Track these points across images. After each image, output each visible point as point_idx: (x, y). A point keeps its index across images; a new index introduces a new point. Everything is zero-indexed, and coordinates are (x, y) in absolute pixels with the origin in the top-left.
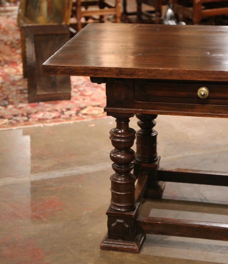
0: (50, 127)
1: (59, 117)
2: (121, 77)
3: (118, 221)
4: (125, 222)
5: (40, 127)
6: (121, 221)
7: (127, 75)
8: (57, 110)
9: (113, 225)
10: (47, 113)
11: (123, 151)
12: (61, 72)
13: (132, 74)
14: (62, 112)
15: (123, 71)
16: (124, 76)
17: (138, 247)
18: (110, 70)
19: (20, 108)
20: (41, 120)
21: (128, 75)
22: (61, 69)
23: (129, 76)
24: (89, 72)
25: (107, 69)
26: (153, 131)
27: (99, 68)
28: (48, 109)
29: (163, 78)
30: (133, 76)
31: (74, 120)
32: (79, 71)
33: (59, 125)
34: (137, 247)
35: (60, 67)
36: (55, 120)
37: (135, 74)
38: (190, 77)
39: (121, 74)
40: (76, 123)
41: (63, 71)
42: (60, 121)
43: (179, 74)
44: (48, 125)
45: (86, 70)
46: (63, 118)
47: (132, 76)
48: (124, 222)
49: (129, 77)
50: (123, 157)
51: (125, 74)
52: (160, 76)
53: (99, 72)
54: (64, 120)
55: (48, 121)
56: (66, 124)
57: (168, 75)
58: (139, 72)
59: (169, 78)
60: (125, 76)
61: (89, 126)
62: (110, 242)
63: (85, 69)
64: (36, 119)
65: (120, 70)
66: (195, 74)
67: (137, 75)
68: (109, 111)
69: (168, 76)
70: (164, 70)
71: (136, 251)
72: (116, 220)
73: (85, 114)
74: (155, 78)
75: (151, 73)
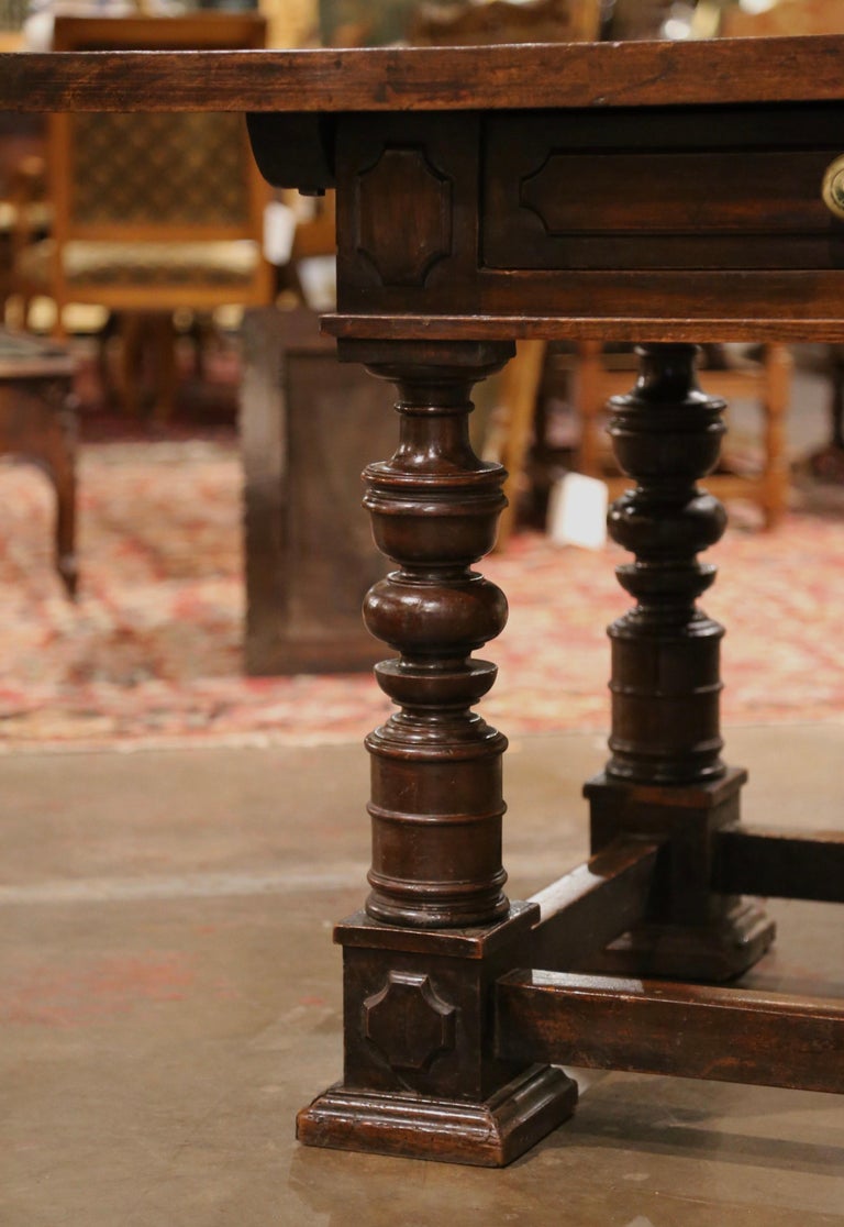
2: (396, 108)
3: (399, 978)
4: (433, 985)
6: (416, 980)
7: (429, 95)
9: (371, 1002)
11: (430, 576)
12: (84, 89)
13: (456, 86)
15: (410, 68)
16: (415, 97)
17: (500, 1133)
18: (338, 64)
21: (431, 89)
22: (83, 76)
23: (442, 98)
24: (230, 83)
25: (324, 61)
26: (696, 617)
27: (281, 61)
29: (624, 99)
30: (463, 93)
32: (175, 82)
34: (494, 1132)
35: (76, 65)
37: (472, 80)
38: (777, 79)
39: (400, 88)
41: (94, 83)
43: (714, 66)
45: (213, 72)
47: (458, 98)
48: (427, 984)
49: (440, 105)
50: (430, 606)
51: (417, 88)
52: (609, 89)
53: (282, 82)
57: (651, 76)
58: (493, 70)
59: (655, 95)
60: (420, 101)
62: (353, 1104)
63: (208, 68)
65: (392, 63)
66: (801, 58)
67: (481, 89)
68: (349, 328)
69: (653, 81)
70: (629, 50)
71: (490, 1150)
72: (385, 972)
74: (580, 101)
75: (559, 70)
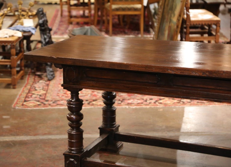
0: (133, 108)
1: (142, 103)
5: (126, 108)
8: (143, 99)
10: (136, 100)
14: (146, 101)
19: (121, 96)
20: (128, 104)
28: (138, 98)
31: (151, 106)
33: (139, 108)
36: (138, 104)
40: (151, 107)
42: (141, 106)
44: (131, 107)
46: (145, 104)
54: (144, 105)
55: (133, 105)
56: (144, 108)
61: (159, 110)
64: (126, 103)
73: (161, 103)
